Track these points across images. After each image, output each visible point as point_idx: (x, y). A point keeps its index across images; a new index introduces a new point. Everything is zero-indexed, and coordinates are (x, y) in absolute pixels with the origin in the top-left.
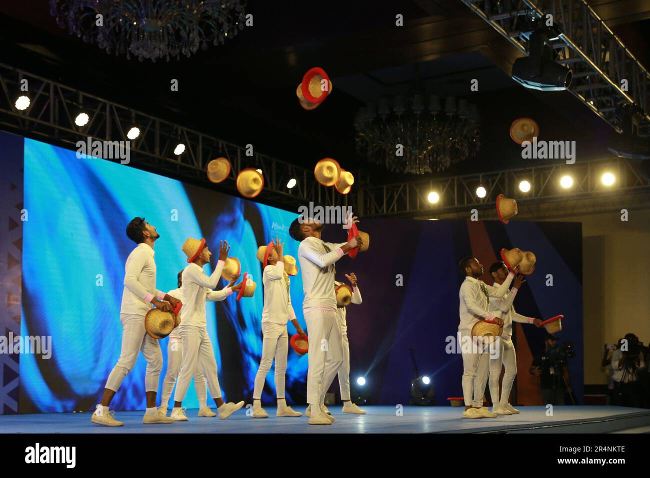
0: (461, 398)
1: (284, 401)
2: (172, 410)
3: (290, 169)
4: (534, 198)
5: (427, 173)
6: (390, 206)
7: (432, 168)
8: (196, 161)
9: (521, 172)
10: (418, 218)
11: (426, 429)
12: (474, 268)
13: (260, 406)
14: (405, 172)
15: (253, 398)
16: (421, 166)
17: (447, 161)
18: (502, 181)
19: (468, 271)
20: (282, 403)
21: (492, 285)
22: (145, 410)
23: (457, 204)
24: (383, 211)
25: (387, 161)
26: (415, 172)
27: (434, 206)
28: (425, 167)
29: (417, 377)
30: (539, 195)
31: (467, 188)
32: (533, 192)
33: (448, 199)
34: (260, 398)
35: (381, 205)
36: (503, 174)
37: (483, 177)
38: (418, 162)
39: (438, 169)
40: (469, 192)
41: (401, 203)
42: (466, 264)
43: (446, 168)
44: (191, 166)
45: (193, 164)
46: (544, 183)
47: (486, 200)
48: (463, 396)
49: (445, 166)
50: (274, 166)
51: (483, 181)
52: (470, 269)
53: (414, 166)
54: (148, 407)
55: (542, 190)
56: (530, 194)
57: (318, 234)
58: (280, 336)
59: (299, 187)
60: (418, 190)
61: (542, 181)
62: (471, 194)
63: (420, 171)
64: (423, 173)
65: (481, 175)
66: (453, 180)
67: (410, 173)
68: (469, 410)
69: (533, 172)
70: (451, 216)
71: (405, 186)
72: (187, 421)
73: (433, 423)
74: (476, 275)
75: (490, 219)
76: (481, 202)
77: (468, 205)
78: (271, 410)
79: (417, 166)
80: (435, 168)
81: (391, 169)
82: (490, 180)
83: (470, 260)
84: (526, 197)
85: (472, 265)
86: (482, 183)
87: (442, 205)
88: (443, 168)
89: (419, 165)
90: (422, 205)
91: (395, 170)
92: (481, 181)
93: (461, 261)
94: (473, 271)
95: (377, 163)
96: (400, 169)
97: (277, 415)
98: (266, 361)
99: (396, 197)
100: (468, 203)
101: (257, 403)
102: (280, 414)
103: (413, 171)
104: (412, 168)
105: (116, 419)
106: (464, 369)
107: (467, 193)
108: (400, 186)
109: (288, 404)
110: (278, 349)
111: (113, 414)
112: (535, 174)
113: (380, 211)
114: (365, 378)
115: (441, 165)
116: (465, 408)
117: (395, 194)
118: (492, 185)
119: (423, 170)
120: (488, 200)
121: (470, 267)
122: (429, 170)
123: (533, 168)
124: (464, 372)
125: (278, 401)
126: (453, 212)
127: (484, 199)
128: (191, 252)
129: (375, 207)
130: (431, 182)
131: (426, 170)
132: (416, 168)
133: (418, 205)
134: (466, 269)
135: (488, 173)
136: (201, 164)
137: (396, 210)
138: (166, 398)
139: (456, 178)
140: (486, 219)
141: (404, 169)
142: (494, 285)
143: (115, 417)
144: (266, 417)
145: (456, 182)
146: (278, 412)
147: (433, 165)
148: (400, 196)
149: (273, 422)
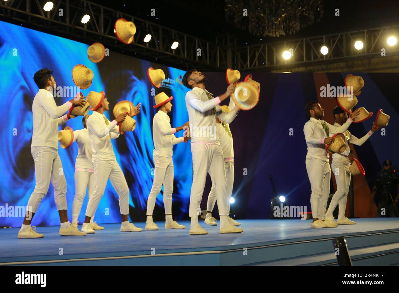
0: (310, 212)
1: (171, 217)
2: (82, 224)
3: (173, 34)
4: (366, 54)
5: (281, 36)
6: (253, 62)
7: (285, 32)
8: (99, 28)
9: (356, 34)
10: (274, 72)
11: (283, 236)
12: (317, 110)
13: (152, 221)
14: (264, 35)
15: (147, 214)
16: (277, 30)
17: (297, 26)
18: (341, 41)
19: (312, 113)
20: (169, 218)
21: (333, 124)
22: (60, 226)
23: (306, 60)
24: (247, 66)
25: (250, 26)
26: (272, 35)
27: (287, 61)
28: (280, 31)
29: (275, 197)
30: (370, 52)
31: (313, 48)
32: (366, 50)
33: (299, 57)
34: (152, 214)
35: (245, 61)
36: (342, 36)
37: (326, 38)
38: (274, 27)
39: (291, 33)
40: (315, 50)
41: (261, 59)
42: (311, 107)
43: (296, 31)
44: (94, 32)
45: (97, 31)
46: (374, 42)
47: (328, 57)
48: (311, 211)
49: (296, 30)
50: (160, 31)
51: (326, 41)
52: (313, 111)
53: (272, 30)
54: (62, 222)
55: (372, 48)
56: (363, 51)
57: (201, 85)
58: (168, 166)
59: (181, 49)
60: (274, 49)
61: (372, 40)
62: (316, 52)
63: (276, 34)
64: (278, 36)
65: (324, 37)
66: (302, 41)
67: (269, 36)
68: (316, 222)
69: (365, 33)
70: (301, 69)
71: (264, 46)
72: (94, 233)
73: (287, 232)
74: (318, 117)
75: (331, 71)
76: (325, 58)
77: (314, 61)
78: (161, 224)
79: (274, 30)
80: (287, 31)
81: (253, 33)
82: (331, 41)
83: (314, 104)
84: (360, 53)
85: (315, 108)
86: (325, 43)
87: (293, 61)
88: (295, 31)
89: (275, 29)
90: (278, 62)
91: (256, 34)
92: (324, 42)
93: (307, 104)
94: (315, 113)
95: (242, 28)
96: (260, 33)
97: (165, 228)
98: (156, 185)
99: (257, 55)
100: (314, 59)
101: (150, 219)
102: (168, 227)
103: (271, 35)
104: (270, 32)
105: (38, 233)
106: (312, 190)
107: (314, 51)
108: (260, 47)
109: (174, 219)
110: (166, 176)
111: (34, 229)
112: (367, 35)
113: (245, 67)
114: (235, 198)
115: (292, 30)
116: (312, 220)
117: (257, 52)
118: (333, 45)
119: (279, 33)
120: (330, 57)
121: (314, 110)
122: (283, 34)
123: (366, 31)
124: (312, 192)
125: (166, 216)
126: (303, 67)
127: (327, 56)
128: (95, 101)
129: (241, 64)
130: (285, 43)
131: (281, 33)
132: (273, 32)
133: (275, 61)
134: (310, 111)
135: (330, 35)
136: (102, 31)
137: (257, 66)
138: (76, 215)
139: (304, 39)
140: (328, 72)
141: (263, 33)
142: (335, 124)
143: (37, 231)
144: (157, 230)
145: (304, 43)
146: (166, 225)
147: (287, 29)
148: (261, 54)
149: (162, 233)
